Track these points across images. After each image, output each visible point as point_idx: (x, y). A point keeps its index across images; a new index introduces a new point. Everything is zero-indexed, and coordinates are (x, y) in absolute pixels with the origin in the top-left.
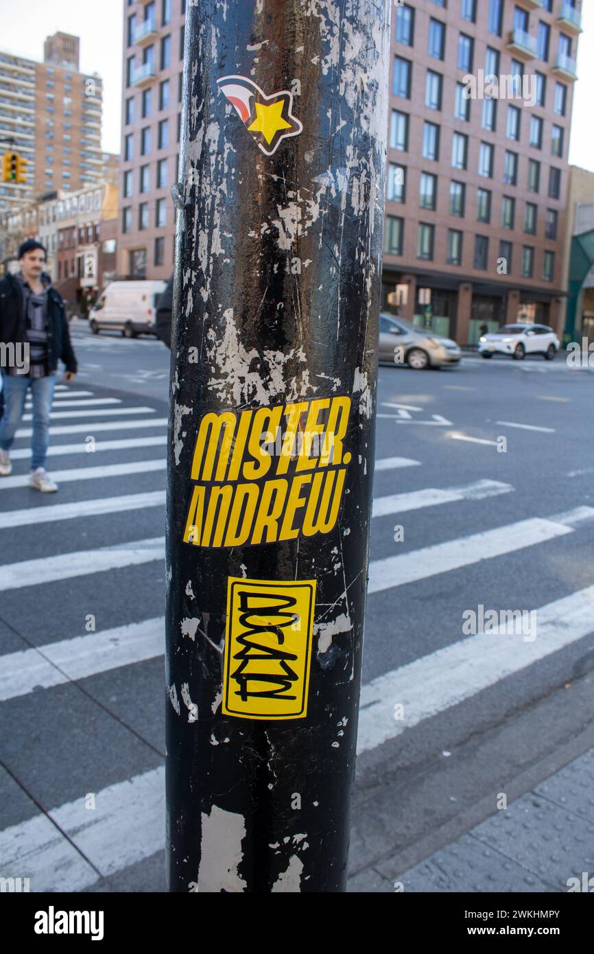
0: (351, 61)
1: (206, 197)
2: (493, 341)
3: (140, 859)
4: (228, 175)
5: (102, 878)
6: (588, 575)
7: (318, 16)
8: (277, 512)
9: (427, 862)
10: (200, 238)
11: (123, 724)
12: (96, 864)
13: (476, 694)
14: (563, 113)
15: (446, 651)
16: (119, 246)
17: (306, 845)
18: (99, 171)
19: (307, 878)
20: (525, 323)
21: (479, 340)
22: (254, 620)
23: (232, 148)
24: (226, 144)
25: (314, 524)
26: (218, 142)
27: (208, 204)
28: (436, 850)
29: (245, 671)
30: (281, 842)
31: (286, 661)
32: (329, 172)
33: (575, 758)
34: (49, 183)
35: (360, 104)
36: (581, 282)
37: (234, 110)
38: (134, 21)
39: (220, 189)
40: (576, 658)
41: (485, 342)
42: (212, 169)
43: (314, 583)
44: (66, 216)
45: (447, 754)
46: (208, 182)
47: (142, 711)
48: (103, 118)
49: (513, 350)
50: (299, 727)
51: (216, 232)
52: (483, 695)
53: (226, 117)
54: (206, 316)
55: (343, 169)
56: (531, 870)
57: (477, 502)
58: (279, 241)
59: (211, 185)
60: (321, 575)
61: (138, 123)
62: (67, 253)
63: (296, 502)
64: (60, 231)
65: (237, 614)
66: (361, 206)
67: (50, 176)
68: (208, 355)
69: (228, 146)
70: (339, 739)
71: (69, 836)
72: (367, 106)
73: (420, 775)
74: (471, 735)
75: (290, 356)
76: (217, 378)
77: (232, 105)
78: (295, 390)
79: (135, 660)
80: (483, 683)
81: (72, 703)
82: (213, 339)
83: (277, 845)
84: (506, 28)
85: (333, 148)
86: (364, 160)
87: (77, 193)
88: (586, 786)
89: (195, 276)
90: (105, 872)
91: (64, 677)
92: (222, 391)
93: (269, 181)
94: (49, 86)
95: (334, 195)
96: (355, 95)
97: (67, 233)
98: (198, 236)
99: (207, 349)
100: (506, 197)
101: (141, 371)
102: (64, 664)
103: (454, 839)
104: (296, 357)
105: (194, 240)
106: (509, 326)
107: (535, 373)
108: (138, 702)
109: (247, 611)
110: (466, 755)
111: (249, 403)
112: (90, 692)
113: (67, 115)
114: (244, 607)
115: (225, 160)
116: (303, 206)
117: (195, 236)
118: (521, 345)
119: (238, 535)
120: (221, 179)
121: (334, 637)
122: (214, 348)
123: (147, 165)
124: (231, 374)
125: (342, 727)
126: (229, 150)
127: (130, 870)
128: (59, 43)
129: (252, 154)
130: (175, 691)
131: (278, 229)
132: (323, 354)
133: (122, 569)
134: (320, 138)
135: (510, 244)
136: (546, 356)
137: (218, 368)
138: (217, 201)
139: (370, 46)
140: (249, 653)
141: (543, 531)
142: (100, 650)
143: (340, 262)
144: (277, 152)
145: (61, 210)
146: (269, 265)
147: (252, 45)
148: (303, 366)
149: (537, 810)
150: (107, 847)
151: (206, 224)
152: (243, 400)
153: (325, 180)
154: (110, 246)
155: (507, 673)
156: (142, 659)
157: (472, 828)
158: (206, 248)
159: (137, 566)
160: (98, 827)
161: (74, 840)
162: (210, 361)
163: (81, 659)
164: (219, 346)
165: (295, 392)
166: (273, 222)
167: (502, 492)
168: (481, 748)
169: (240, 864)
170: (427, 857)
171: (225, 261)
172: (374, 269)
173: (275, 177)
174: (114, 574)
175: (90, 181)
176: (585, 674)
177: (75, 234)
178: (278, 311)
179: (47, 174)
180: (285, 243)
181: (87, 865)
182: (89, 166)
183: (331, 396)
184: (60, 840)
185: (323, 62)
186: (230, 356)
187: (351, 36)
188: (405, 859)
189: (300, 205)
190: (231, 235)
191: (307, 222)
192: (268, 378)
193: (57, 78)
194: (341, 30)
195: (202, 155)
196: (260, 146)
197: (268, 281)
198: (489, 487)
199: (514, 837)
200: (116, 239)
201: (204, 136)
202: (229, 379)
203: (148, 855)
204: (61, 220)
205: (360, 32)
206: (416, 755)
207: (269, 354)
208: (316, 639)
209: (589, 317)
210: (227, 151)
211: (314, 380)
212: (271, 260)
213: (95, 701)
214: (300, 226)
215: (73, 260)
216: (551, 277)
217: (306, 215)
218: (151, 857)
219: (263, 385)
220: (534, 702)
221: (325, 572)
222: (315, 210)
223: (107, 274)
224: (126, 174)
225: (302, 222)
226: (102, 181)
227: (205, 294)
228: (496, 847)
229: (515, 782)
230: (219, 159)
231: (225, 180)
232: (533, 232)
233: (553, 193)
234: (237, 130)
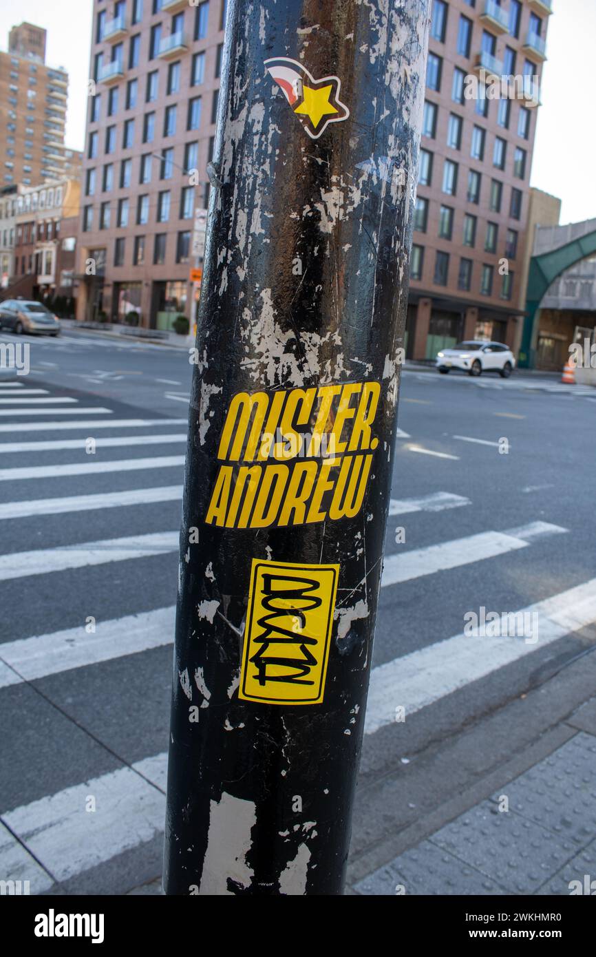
0: (397, 52)
1: (247, 177)
2: (450, 357)
3: (96, 864)
4: (272, 156)
5: (56, 883)
6: (542, 588)
7: (368, 5)
8: (305, 494)
9: (387, 867)
10: (238, 217)
11: (79, 726)
12: (50, 869)
13: (434, 703)
14: (526, 136)
15: (405, 660)
16: (78, 245)
17: (315, 834)
18: (62, 167)
19: (313, 867)
20: (482, 340)
21: (437, 355)
22: (277, 603)
23: (277, 130)
24: (271, 125)
25: (341, 508)
26: (263, 122)
27: (249, 184)
28: (396, 855)
29: (264, 655)
30: (291, 829)
31: (307, 646)
32: (372, 159)
33: (530, 767)
34: (10, 177)
35: (403, 95)
36: (538, 302)
37: (280, 92)
38: (103, 18)
39: (263, 169)
40: (532, 669)
41: (443, 357)
42: (255, 149)
43: (337, 567)
44: (26, 211)
45: (405, 761)
46: (250, 161)
47: (98, 713)
48: (68, 114)
49: (469, 367)
50: (315, 713)
51: (257, 211)
52: (441, 703)
53: (272, 97)
54: (242, 295)
55: (384, 157)
56: (489, 876)
57: (434, 513)
58: (320, 224)
59: (253, 164)
60: (344, 560)
61: (103, 121)
62: (25, 249)
63: (324, 485)
64: (19, 225)
65: (260, 597)
66: (399, 196)
67: (10, 169)
68: (242, 334)
69: (272, 127)
70: (352, 727)
71: (22, 840)
72: (408, 97)
73: (379, 781)
74: (430, 742)
75: (326, 339)
76: (250, 358)
77: (279, 86)
78: (329, 372)
79: (92, 662)
80: (442, 692)
81: (27, 703)
82: (248, 318)
83: (287, 833)
84: (474, 50)
85: (376, 136)
86: (403, 151)
87: (38, 188)
88: (541, 794)
89: (232, 255)
90: (60, 878)
91: (18, 677)
92: (255, 371)
93: (313, 164)
94: (13, 77)
95: (375, 182)
96: (399, 86)
97: (26, 228)
98: (236, 215)
99: (242, 328)
100: (468, 215)
101: (98, 372)
102: (18, 664)
103: (414, 845)
104: (331, 340)
105: (232, 219)
106: (466, 342)
107: (491, 389)
108: (95, 704)
109: (270, 594)
110: (424, 762)
111: (283, 384)
112: (45, 694)
113: (30, 109)
114: (267, 589)
115: (269, 141)
116: (346, 191)
117: (233, 216)
118: (478, 361)
119: (265, 516)
120: (264, 159)
121: (353, 622)
122: (249, 328)
123: (111, 164)
124: (265, 355)
125: (354, 715)
126: (273, 131)
127: (86, 875)
128: (25, 34)
129: (297, 136)
130: (187, 676)
131: (320, 212)
132: (357, 338)
133: (78, 569)
134: (365, 125)
135: (470, 262)
136: (502, 373)
137: (252, 347)
138: (259, 181)
139: (413, 40)
140: (269, 637)
141: (500, 544)
142: (56, 651)
143: (377, 249)
144: (322, 136)
145: (21, 204)
146: (310, 248)
147: (303, 28)
148: (338, 349)
149: (495, 817)
150: (61, 851)
151: (245, 203)
152: (277, 381)
153: (367, 167)
154: (70, 244)
155: (465, 683)
156: (99, 660)
157: (431, 834)
158: (244, 227)
159: (93, 566)
160: (53, 830)
161: (28, 844)
162: (244, 340)
163: (36, 659)
164: (255, 325)
165: (329, 375)
166: (315, 205)
167: (459, 504)
168: (440, 756)
169: (248, 852)
170: (387, 862)
171: (264, 241)
172: (406, 258)
173: (320, 161)
174: (71, 574)
175: (51, 177)
176: (541, 685)
177: (34, 230)
178: (317, 293)
179: (8, 167)
180: (327, 227)
181: (42, 870)
182: (51, 161)
183: (364, 380)
184: (12, 845)
185: (371, 51)
186: (266, 337)
187: (398, 28)
188: (366, 865)
189: (343, 190)
190: (272, 216)
191: (349, 207)
192: (303, 359)
193: (22, 70)
194: (390, 21)
195: (244, 135)
196: (306, 129)
197: (308, 263)
198: (446, 499)
199: (473, 844)
200: (76, 237)
201: (247, 117)
202: (263, 359)
203: (104, 860)
204: (20, 214)
205: (406, 25)
206: (375, 762)
207: (305, 336)
208: (336, 623)
209: (544, 338)
210: (271, 132)
211: (348, 364)
212: (312, 242)
213: (50, 702)
214: (342, 211)
215: (31, 256)
216: (509, 296)
217: (347, 199)
218: (108, 861)
219: (298, 366)
220: (491, 711)
221: (348, 556)
222: (356, 196)
223: (65, 273)
224: (89, 172)
225: (344, 207)
226: (64, 178)
227: (242, 274)
228: (455, 853)
229: (473, 790)
230: (263, 139)
231: (268, 160)
232: (493, 251)
233: (513, 214)
234: (283, 111)
